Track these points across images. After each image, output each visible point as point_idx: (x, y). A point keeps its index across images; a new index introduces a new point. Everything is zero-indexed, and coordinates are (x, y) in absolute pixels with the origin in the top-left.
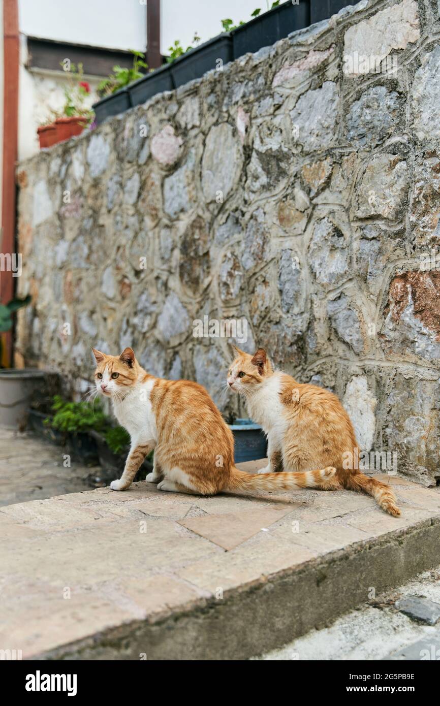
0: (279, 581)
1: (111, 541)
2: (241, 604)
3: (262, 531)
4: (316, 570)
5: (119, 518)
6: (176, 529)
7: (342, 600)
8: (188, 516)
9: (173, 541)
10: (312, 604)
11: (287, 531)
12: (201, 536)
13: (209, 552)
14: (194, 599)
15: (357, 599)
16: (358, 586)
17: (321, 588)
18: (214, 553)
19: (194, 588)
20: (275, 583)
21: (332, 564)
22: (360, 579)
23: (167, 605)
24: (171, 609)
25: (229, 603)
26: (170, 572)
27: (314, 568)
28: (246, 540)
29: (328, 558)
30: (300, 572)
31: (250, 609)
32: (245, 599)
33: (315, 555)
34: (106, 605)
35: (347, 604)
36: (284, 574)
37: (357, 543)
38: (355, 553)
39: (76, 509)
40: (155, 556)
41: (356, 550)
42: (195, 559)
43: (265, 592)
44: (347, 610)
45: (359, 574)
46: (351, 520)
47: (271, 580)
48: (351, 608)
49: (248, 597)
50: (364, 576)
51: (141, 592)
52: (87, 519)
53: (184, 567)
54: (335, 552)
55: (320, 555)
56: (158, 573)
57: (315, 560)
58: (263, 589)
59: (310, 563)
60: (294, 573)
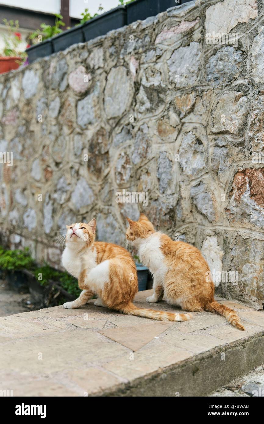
0: (170, 372)
1: (57, 345)
2: (146, 388)
3: (155, 338)
4: (192, 365)
5: (59, 329)
6: (99, 337)
7: (208, 384)
8: (105, 329)
9: (98, 345)
10: (190, 387)
11: (171, 339)
12: (115, 341)
13: (122, 352)
14: (117, 383)
15: (217, 384)
16: (218, 375)
17: (195, 376)
18: (126, 353)
19: (116, 376)
20: (167, 373)
21: (202, 361)
22: (219, 371)
23: (100, 387)
24: (103, 390)
25: (139, 386)
26: (99, 366)
27: (191, 363)
28: (145, 344)
29: (199, 357)
30: (183, 366)
31: (152, 390)
32: (149, 384)
33: (192, 355)
34: (60, 388)
35: (211, 387)
36: (173, 367)
37: (217, 347)
38: (216, 354)
39: (30, 323)
40: (87, 355)
41: (217, 352)
42: (114, 357)
43: (161, 379)
44: (211, 392)
45: (219, 368)
46: (212, 331)
47: (165, 371)
48: (213, 390)
49: (151, 382)
50: (221, 369)
51: (82, 379)
52: (39, 330)
53: (107, 362)
54: (204, 353)
55: (195, 355)
56: (91, 366)
57: (192, 358)
58: (160, 377)
59: (189, 360)
60: (179, 366)
